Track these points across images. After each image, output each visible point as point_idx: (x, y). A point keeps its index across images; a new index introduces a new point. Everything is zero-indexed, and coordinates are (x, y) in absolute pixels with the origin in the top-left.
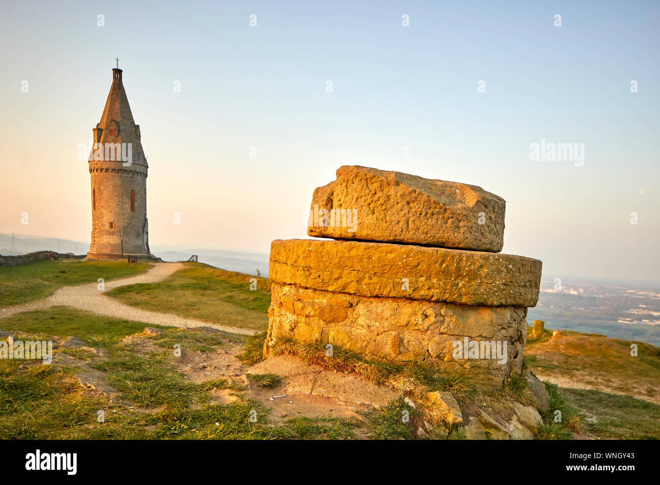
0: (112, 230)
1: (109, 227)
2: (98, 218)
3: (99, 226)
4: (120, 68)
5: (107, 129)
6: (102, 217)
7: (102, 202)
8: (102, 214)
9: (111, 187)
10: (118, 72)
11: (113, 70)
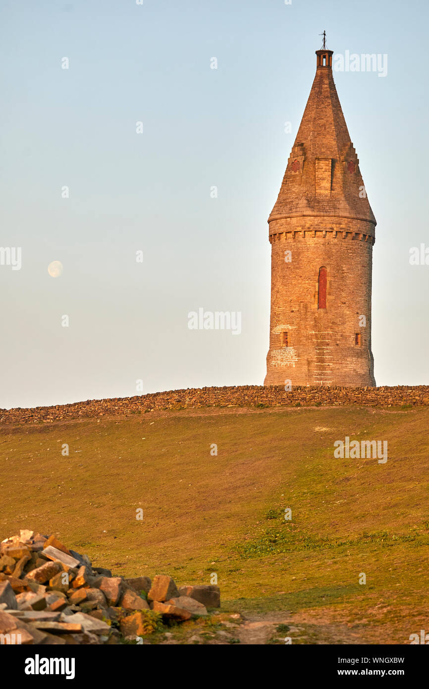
0: (358, 347)
1: (354, 342)
2: (333, 323)
3: (336, 340)
4: (328, 48)
5: (346, 160)
6: (344, 323)
7: (344, 294)
8: (342, 316)
9: (359, 267)
10: (324, 56)
11: (317, 52)
